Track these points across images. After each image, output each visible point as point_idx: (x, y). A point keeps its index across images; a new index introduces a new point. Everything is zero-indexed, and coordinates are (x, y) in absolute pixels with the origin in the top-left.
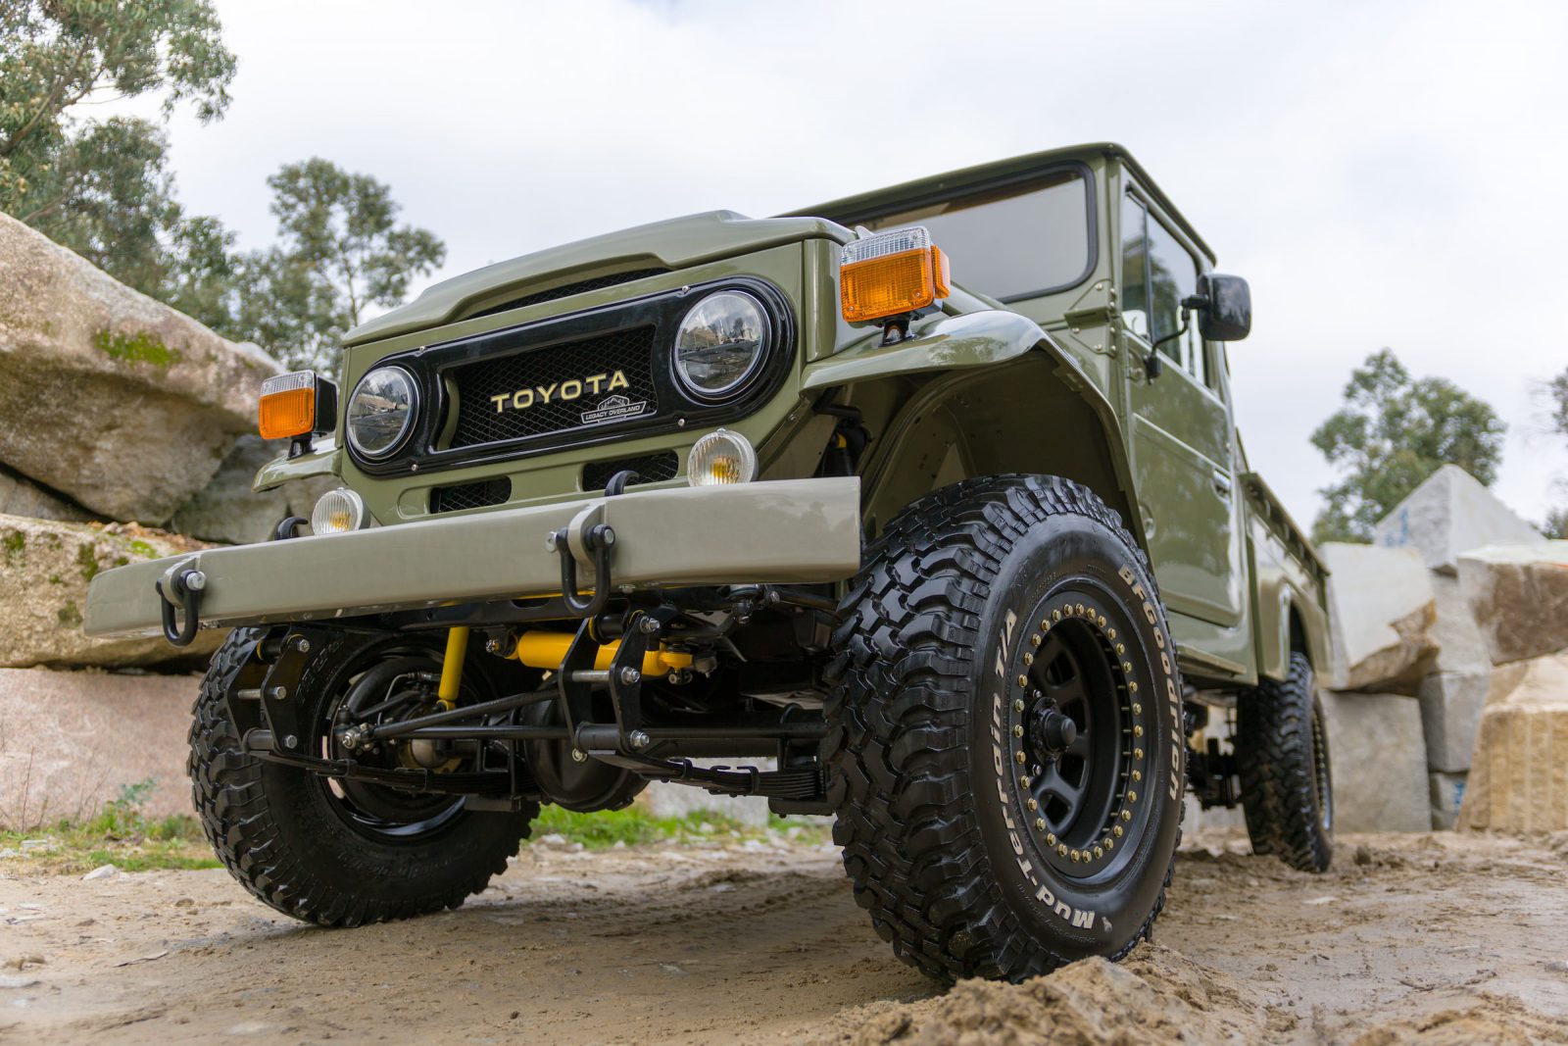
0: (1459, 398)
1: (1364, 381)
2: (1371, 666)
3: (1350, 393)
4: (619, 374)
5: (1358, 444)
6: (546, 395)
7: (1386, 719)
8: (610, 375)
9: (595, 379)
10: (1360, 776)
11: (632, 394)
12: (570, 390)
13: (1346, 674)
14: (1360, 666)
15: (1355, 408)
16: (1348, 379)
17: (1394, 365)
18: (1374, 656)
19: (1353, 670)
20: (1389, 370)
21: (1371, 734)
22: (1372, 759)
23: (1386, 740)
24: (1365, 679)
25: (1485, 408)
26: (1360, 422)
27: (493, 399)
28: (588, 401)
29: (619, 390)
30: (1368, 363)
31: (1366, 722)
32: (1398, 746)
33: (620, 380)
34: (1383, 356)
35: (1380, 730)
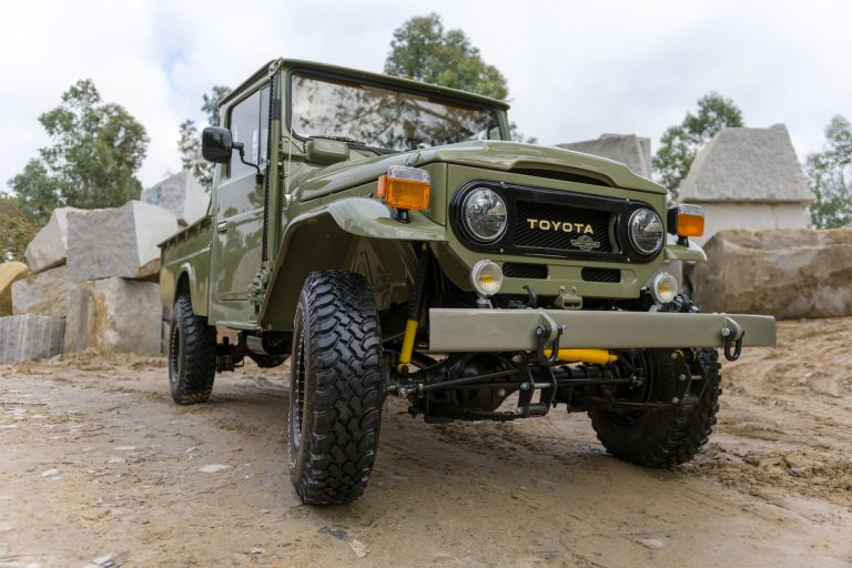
0: (131, 118)
1: (75, 93)
2: (149, 268)
3: (66, 98)
4: (589, 226)
5: (67, 128)
6: (556, 227)
7: (147, 294)
8: (585, 226)
9: (579, 226)
10: (133, 323)
11: (593, 237)
12: (567, 227)
13: (137, 270)
14: (144, 267)
15: (67, 106)
16: (67, 90)
17: (94, 89)
18: (150, 262)
19: (140, 269)
20: (89, 91)
21: (140, 301)
22: (139, 314)
23: (146, 304)
24: (145, 274)
25: (142, 128)
26: (71, 116)
27: (529, 220)
28: (575, 235)
29: (588, 234)
30: (78, 84)
31: (138, 295)
32: (151, 307)
33: (589, 229)
34: (88, 83)
35: (145, 299)
